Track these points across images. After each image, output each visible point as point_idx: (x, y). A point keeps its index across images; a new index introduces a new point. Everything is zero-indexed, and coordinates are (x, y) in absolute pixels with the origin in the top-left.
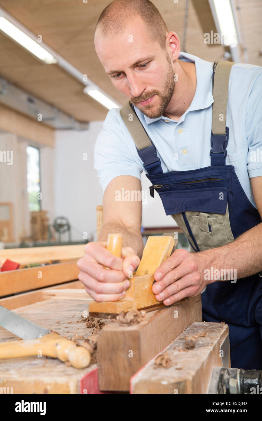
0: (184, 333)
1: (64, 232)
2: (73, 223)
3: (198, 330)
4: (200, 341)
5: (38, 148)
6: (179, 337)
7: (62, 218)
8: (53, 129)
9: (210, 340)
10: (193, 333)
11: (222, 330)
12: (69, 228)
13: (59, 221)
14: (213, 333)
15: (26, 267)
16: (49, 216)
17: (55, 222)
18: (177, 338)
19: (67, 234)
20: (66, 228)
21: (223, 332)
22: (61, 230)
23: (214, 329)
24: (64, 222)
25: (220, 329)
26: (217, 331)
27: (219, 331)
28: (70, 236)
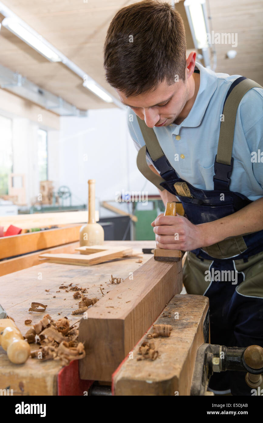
0: (168, 308)
1: (66, 198)
2: (73, 191)
3: (181, 305)
4: (183, 319)
5: (46, 131)
6: (162, 313)
7: (65, 187)
8: (59, 115)
9: (194, 318)
10: (176, 309)
11: (204, 305)
12: (70, 195)
13: (62, 190)
14: (196, 309)
15: (28, 231)
16: (54, 185)
17: (59, 190)
18: (161, 315)
19: (68, 199)
20: (67, 195)
21: (204, 307)
22: (64, 196)
23: (196, 303)
24: (66, 190)
25: (202, 303)
26: (199, 306)
27: (201, 306)
28: (71, 201)
